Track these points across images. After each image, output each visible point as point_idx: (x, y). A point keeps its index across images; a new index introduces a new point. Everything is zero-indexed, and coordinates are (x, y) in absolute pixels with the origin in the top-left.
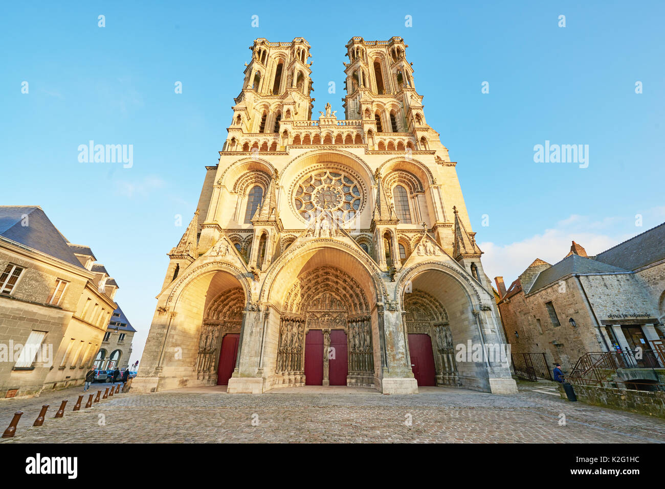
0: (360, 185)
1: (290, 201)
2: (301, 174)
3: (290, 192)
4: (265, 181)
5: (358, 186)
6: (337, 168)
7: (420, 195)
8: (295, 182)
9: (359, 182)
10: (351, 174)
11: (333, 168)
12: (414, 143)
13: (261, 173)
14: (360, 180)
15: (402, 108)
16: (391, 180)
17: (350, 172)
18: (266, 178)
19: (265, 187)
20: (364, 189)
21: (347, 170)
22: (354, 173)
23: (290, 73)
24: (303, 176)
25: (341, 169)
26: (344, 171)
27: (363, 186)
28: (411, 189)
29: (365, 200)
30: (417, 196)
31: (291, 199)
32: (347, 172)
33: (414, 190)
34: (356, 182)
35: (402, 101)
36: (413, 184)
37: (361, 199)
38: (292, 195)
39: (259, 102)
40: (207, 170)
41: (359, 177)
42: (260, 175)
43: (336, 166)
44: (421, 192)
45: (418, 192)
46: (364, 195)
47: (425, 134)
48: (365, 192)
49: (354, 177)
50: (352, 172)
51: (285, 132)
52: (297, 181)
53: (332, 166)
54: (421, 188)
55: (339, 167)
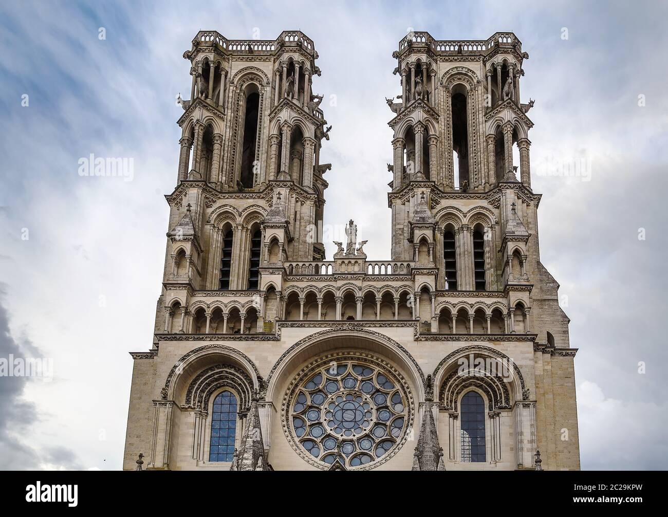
0: (405, 393)
1: (285, 423)
2: (303, 370)
3: (285, 407)
4: (240, 385)
5: (402, 394)
6: (366, 360)
7: (504, 414)
8: (292, 387)
9: (403, 387)
10: (390, 372)
11: (358, 359)
12: (505, 311)
13: (232, 371)
14: (405, 383)
15: (497, 223)
16: (457, 385)
17: (388, 367)
18: (241, 380)
19: (241, 396)
20: (411, 401)
21: (384, 364)
22: (395, 371)
23: (275, 132)
24: (306, 375)
25: (372, 362)
26: (378, 365)
27: (409, 396)
28: (490, 400)
29: (411, 422)
30: (498, 415)
31: (287, 420)
32: (384, 368)
33: (495, 402)
34: (398, 386)
35: (498, 207)
36: (494, 392)
37: (406, 418)
38: (287, 411)
39: (215, 206)
40: (134, 358)
41: (403, 378)
42: (230, 373)
43: (364, 356)
44: (505, 408)
45: (501, 408)
46: (409, 412)
47: (524, 297)
48: (412, 406)
49: (395, 376)
50: (391, 368)
51: (271, 289)
52: (296, 386)
53: (358, 355)
54: (507, 400)
55: (369, 358)
